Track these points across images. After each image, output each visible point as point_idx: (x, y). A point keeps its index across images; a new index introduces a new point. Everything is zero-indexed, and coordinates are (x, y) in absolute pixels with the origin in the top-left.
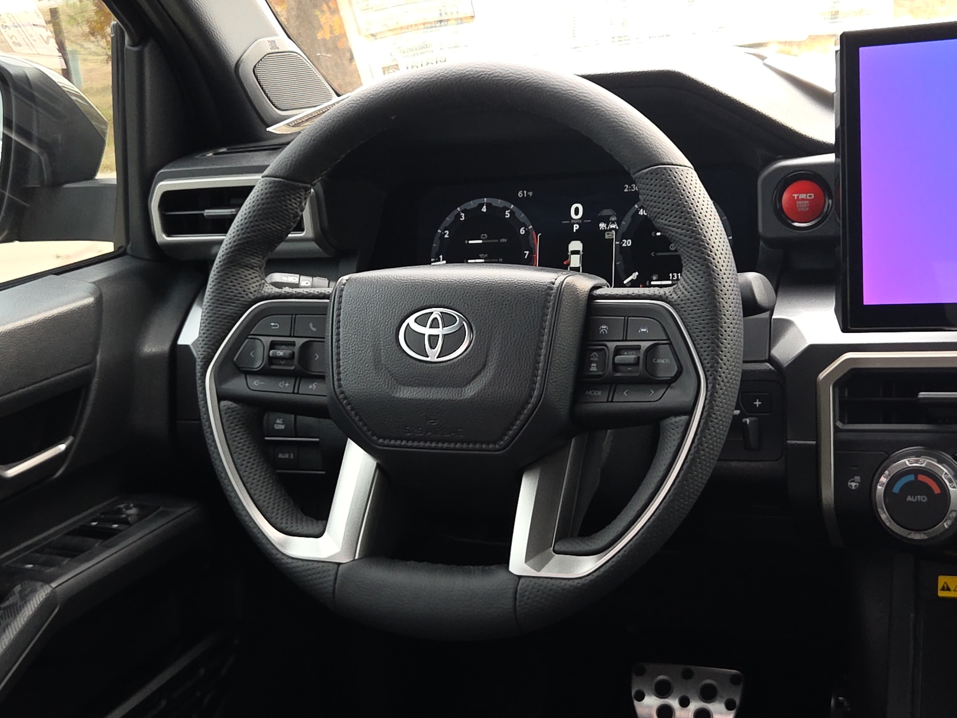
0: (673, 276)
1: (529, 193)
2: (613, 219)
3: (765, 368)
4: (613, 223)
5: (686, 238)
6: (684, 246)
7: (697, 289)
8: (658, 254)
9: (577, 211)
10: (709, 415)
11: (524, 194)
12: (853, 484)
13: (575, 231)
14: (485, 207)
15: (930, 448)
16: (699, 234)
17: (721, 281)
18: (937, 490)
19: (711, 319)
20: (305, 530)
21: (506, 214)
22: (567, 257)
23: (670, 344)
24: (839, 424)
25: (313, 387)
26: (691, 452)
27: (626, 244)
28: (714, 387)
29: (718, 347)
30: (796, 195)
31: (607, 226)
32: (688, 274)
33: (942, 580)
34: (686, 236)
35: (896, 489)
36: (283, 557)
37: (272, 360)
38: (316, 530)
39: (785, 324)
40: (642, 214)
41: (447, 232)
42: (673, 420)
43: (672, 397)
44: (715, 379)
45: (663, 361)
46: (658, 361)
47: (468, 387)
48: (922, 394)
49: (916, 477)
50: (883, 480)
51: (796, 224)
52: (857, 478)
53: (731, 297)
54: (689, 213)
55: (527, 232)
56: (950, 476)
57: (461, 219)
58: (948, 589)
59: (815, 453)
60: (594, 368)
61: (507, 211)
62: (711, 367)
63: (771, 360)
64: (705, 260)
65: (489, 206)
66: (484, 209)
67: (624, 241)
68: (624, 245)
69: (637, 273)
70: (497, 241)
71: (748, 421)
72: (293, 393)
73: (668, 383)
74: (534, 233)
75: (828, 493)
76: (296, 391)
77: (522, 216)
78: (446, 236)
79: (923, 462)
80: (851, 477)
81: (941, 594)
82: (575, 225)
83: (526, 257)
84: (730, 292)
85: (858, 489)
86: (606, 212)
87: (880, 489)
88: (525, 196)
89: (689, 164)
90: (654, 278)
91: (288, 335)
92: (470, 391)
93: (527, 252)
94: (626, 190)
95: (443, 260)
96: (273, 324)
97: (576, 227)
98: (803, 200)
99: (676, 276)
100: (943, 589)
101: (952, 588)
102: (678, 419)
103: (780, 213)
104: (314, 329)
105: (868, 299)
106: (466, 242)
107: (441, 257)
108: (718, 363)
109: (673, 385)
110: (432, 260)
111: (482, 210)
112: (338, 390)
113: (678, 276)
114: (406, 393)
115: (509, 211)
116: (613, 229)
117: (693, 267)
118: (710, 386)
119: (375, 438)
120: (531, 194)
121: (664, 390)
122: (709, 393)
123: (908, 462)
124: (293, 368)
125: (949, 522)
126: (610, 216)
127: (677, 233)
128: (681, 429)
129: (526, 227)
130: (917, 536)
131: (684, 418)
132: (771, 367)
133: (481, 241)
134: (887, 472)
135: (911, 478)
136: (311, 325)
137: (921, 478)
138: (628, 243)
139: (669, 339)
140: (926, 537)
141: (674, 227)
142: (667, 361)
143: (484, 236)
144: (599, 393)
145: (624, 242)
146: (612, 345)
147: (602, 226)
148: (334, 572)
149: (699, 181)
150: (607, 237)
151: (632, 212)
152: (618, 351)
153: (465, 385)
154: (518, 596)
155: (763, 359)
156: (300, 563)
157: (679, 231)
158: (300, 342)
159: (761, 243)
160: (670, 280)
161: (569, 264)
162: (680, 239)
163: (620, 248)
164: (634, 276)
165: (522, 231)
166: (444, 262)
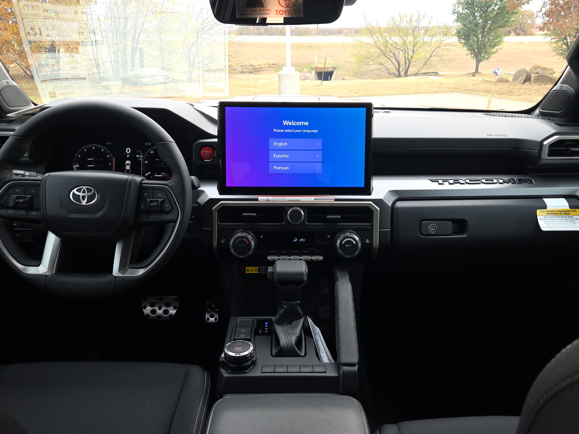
0: (162, 174)
2: (141, 154)
3: (195, 205)
4: (141, 155)
5: (174, 166)
6: (173, 168)
7: (178, 182)
8: (157, 166)
9: (128, 150)
10: (182, 223)
11: (109, 143)
12: (223, 241)
14: (94, 147)
15: (245, 230)
16: (178, 165)
17: (186, 180)
18: (248, 243)
19: (183, 192)
20: (33, 264)
22: (125, 166)
23: (169, 200)
24: (219, 223)
25: (34, 213)
26: (176, 235)
28: (183, 214)
29: (185, 201)
30: (205, 151)
31: (139, 156)
32: (175, 177)
33: (247, 268)
34: (174, 165)
35: (236, 243)
36: (24, 274)
37: (17, 203)
38: (37, 264)
39: (203, 192)
41: (80, 155)
42: (170, 224)
43: (169, 217)
44: (184, 211)
45: (166, 205)
46: (165, 205)
47: (97, 214)
48: (244, 214)
49: (242, 239)
50: (232, 240)
51: (206, 160)
52: (224, 239)
53: (189, 185)
54: (175, 158)
55: (110, 157)
56: (252, 238)
57: (85, 151)
58: (249, 271)
59: (211, 232)
60: (142, 207)
61: (102, 149)
62: (183, 208)
63: (198, 203)
64: (181, 173)
65: (95, 147)
66: (94, 148)
67: (145, 161)
69: (150, 172)
70: (99, 159)
71: (190, 222)
72: (26, 215)
73: (168, 213)
74: (113, 157)
75: (215, 244)
76: (27, 214)
77: (108, 151)
78: (79, 157)
79: (244, 234)
80: (222, 239)
81: (247, 272)
84: (188, 184)
85: (224, 243)
86: (139, 151)
87: (231, 243)
89: (174, 142)
90: (156, 174)
91: (24, 194)
92: (98, 215)
93: (110, 164)
94: (146, 144)
95: (78, 165)
96: (17, 190)
97: (128, 156)
98: (207, 153)
100: (247, 271)
101: (250, 270)
102: (171, 224)
103: (200, 157)
104: (34, 192)
105: (228, 185)
106: (87, 159)
107: (77, 164)
108: (185, 206)
109: (170, 213)
110: (74, 165)
112: (45, 215)
114: (73, 216)
116: (141, 157)
117: (176, 175)
118: (182, 213)
119: (61, 231)
120: (111, 144)
121: (166, 215)
122: (182, 216)
123: (240, 235)
124: (26, 206)
125: (251, 252)
126: (140, 153)
127: (171, 164)
128: (172, 227)
129: (110, 155)
130: (242, 257)
131: (173, 224)
132: (197, 205)
133: (93, 159)
134: (233, 238)
135: (240, 239)
136: (33, 191)
137: (243, 239)
138: (147, 162)
139: (168, 198)
140: (244, 257)
141: (170, 162)
142: (168, 205)
143: (94, 157)
144: (144, 215)
146: (149, 200)
147: (137, 156)
148: (45, 278)
149: (177, 148)
150: (139, 160)
151: (148, 152)
152: (151, 202)
153: (96, 213)
154: (116, 283)
155: (195, 203)
156: (31, 276)
157: (172, 163)
158: (28, 197)
159: (193, 165)
161: (126, 168)
162: (172, 166)
163: (144, 163)
164: (149, 173)
165: (108, 156)
166: (79, 166)
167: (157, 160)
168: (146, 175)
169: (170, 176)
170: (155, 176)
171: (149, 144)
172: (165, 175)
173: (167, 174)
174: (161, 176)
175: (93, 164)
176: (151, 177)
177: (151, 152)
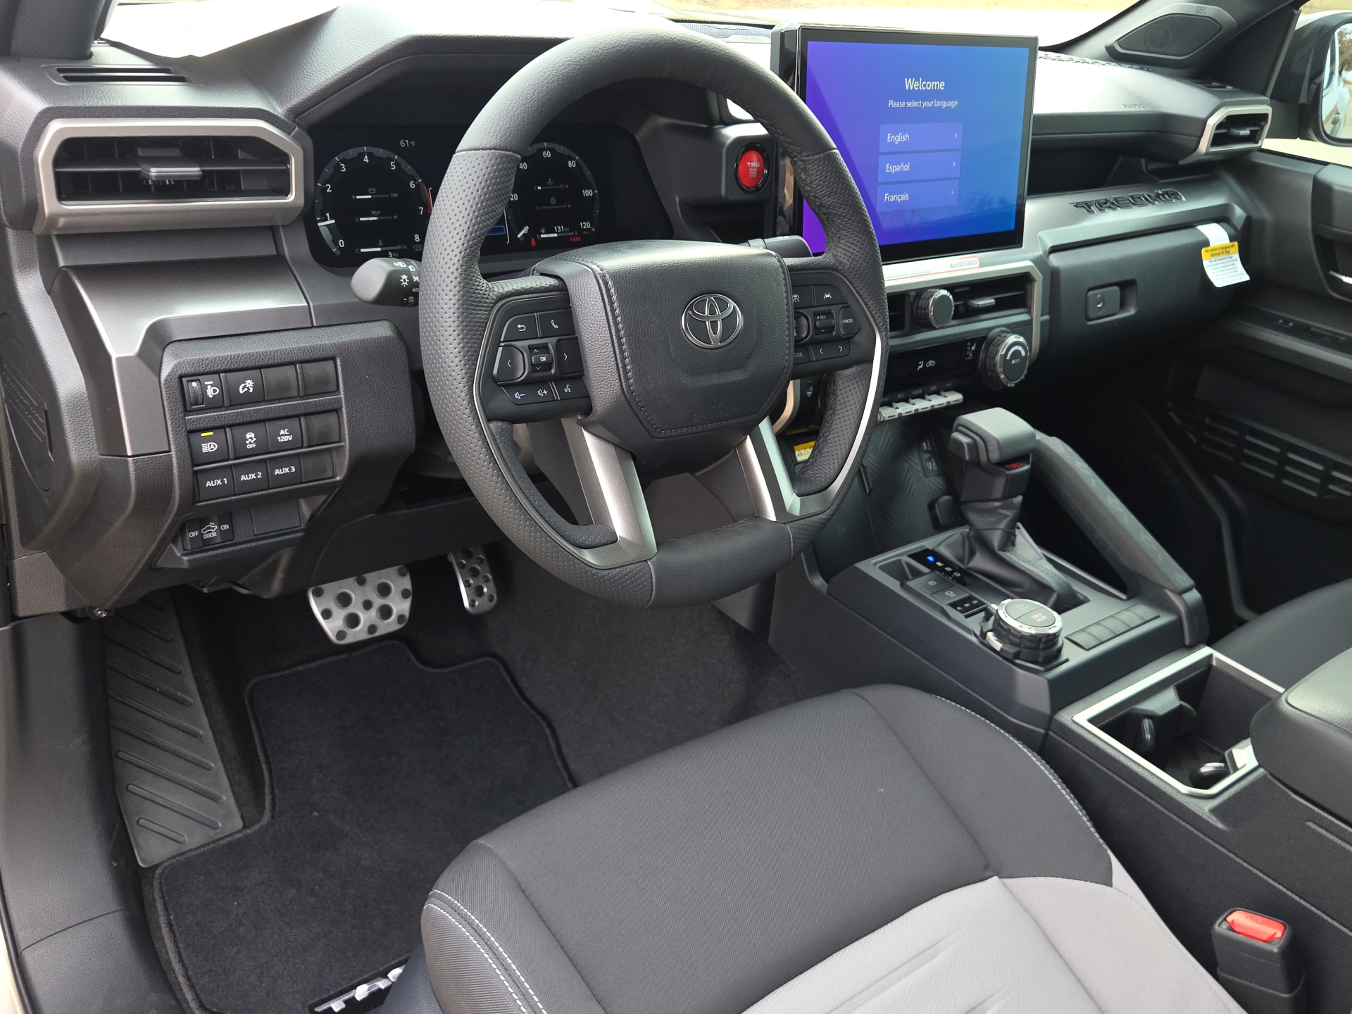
0: (558, 229)
1: (411, 143)
8: (542, 208)
11: (406, 143)
12: (809, 393)
14: (366, 157)
21: (392, 165)
23: (849, 306)
25: (568, 390)
37: (536, 367)
40: (522, 168)
41: (329, 186)
52: (811, 388)
55: (417, 185)
57: (342, 170)
61: (392, 163)
65: (370, 155)
66: (366, 159)
67: (510, 195)
68: (512, 199)
69: (527, 227)
70: (388, 196)
74: (424, 186)
77: (408, 168)
78: (328, 190)
83: (422, 213)
88: (408, 145)
91: (537, 336)
93: (422, 208)
95: (330, 219)
96: (519, 326)
104: (556, 327)
106: (353, 197)
107: (328, 215)
110: (318, 219)
111: (364, 160)
115: (394, 162)
120: (413, 143)
124: (555, 373)
129: (415, 180)
131: (867, 364)
133: (370, 197)
136: (553, 322)
138: (516, 197)
143: (372, 191)
146: (811, 311)
158: (551, 342)
160: (554, 232)
163: (509, 203)
164: (525, 230)
165: (412, 185)
166: (333, 221)
167: (539, 188)
168: (519, 236)
170: (542, 236)
174: (555, 235)
175: (373, 212)
176: (533, 243)
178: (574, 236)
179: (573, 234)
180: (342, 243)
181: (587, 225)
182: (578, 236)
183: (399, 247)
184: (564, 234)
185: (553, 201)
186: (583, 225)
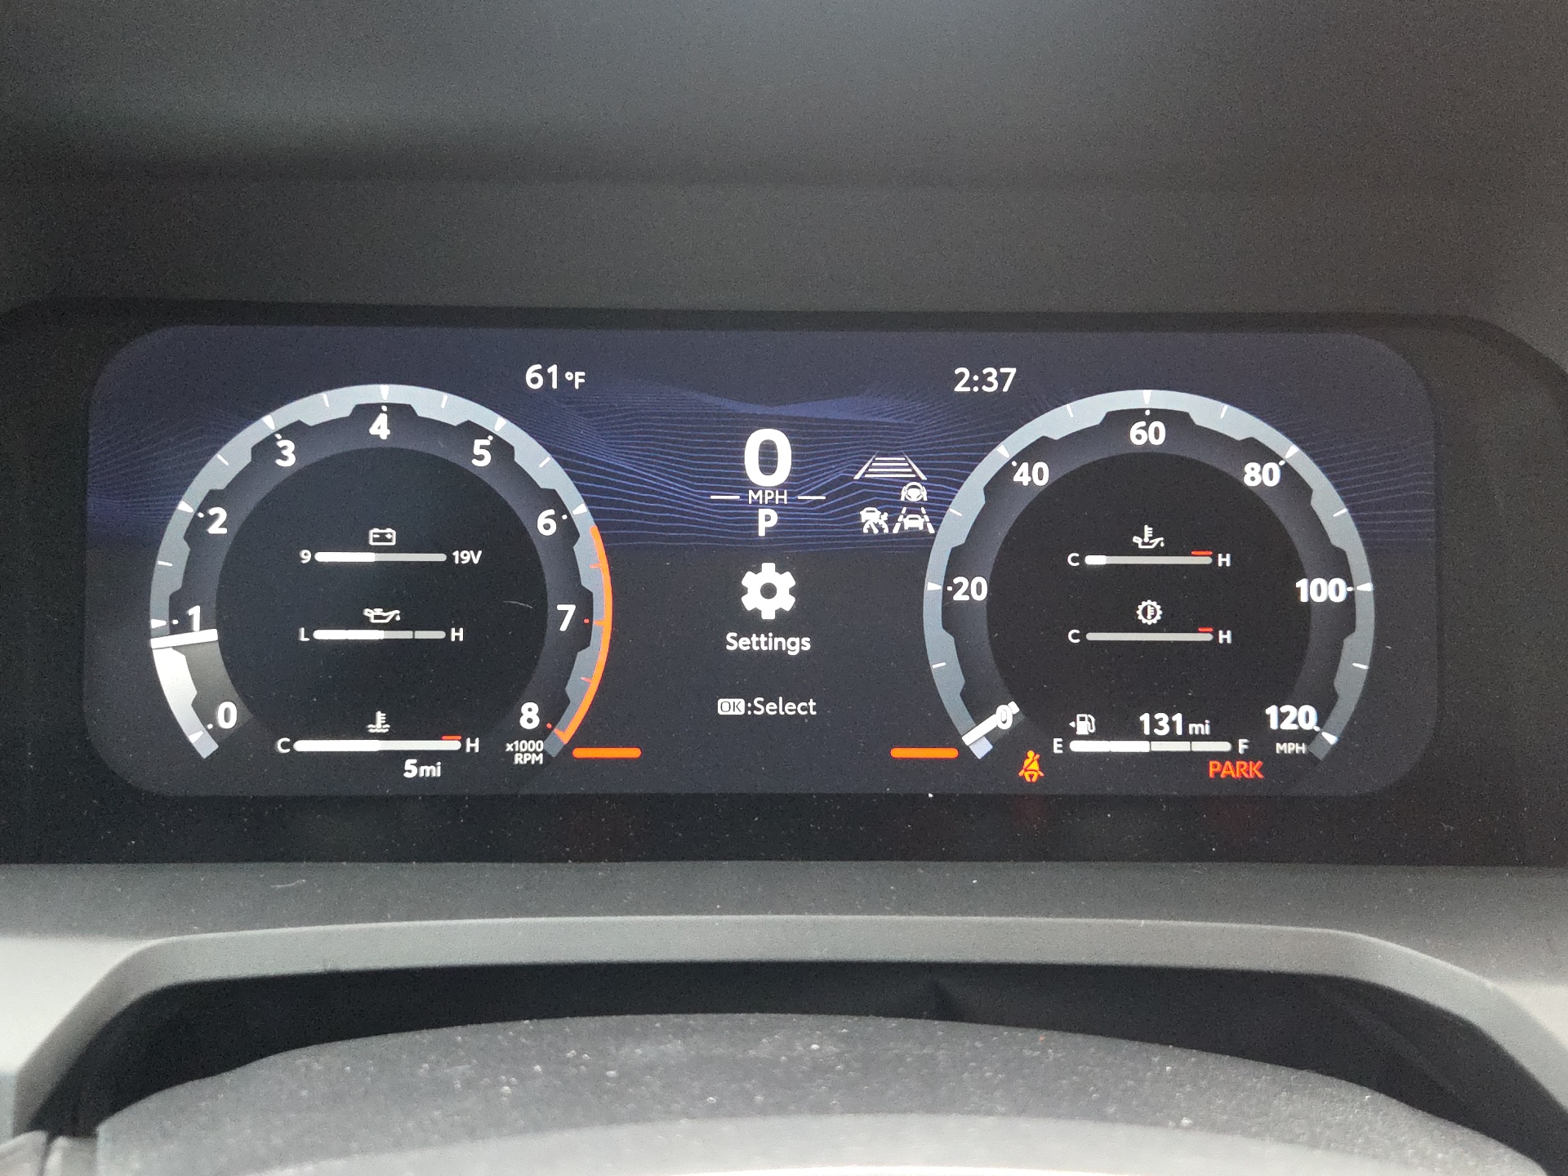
0: (1154, 724)
1: (569, 376)
2: (914, 494)
4: (913, 508)
8: (1094, 637)
9: (768, 458)
11: (548, 378)
13: (762, 533)
14: (382, 419)
21: (477, 451)
27: (968, 592)
31: (891, 522)
40: (1025, 481)
41: (221, 513)
55: (567, 529)
57: (279, 462)
61: (478, 443)
65: (400, 415)
66: (380, 429)
67: (956, 581)
68: (959, 597)
69: (1014, 707)
70: (441, 557)
74: (594, 532)
77: (541, 466)
78: (215, 529)
82: (762, 513)
83: (564, 628)
86: (881, 468)
88: (555, 386)
90: (1083, 727)
93: (571, 609)
94: (959, 388)
95: (203, 627)
97: (766, 521)
99: (1164, 723)
106: (304, 556)
107: (195, 612)
110: (156, 623)
111: (373, 431)
113: (1172, 724)
115: (487, 442)
116: (914, 532)
120: (577, 378)
126: (902, 483)
129: (560, 509)
133: (368, 557)
138: (974, 590)
143: (383, 538)
145: (960, 585)
147: (871, 519)
150: (892, 562)
151: (986, 470)
160: (1141, 737)
164: (1005, 715)
165: (543, 522)
166: (212, 636)
167: (1095, 560)
168: (969, 738)
169: (1242, 745)
170: (1076, 746)
171: (999, 379)
172: (1186, 737)
173: (1206, 729)
174: (1141, 745)
175: (370, 613)
176: (1032, 767)
177: (1022, 476)
178: (1233, 756)
179: (1224, 746)
180: (228, 715)
181: (1303, 717)
182: (1248, 756)
183: (452, 745)
184: (1182, 746)
185: (1150, 611)
186: (1282, 717)
